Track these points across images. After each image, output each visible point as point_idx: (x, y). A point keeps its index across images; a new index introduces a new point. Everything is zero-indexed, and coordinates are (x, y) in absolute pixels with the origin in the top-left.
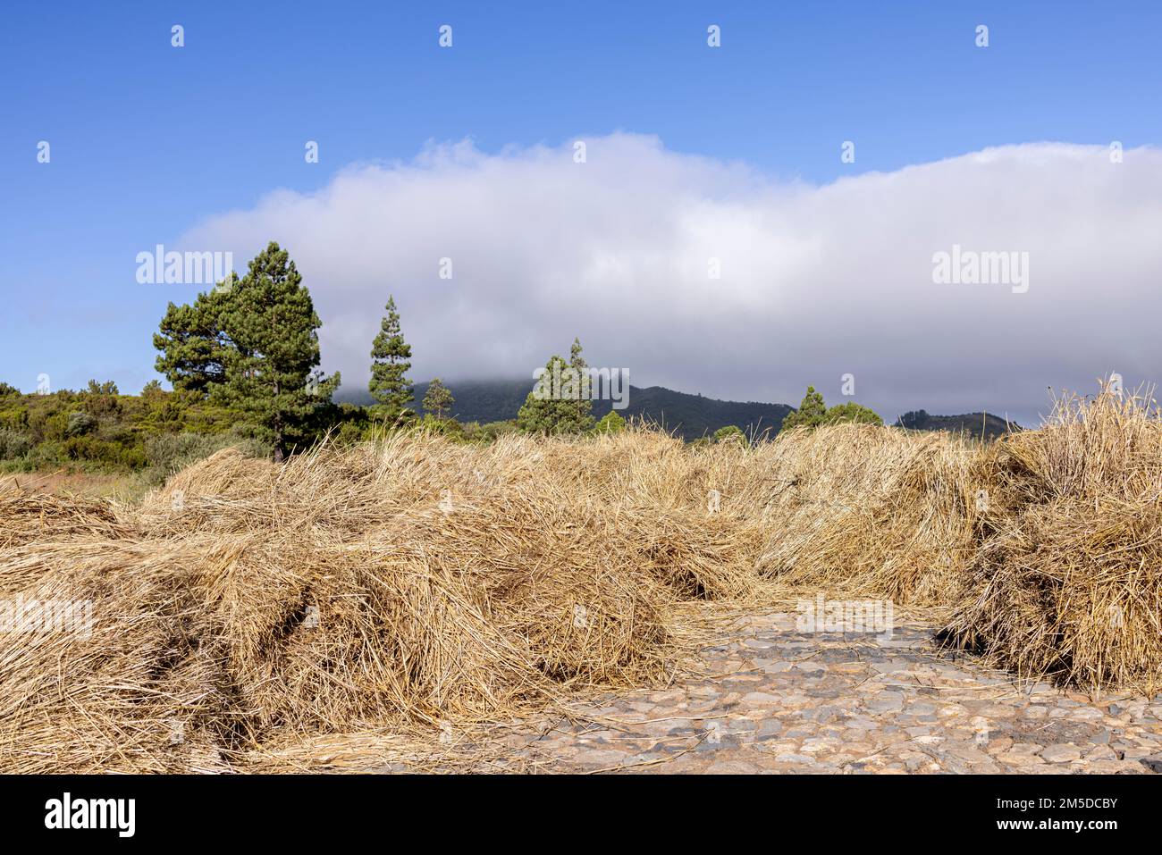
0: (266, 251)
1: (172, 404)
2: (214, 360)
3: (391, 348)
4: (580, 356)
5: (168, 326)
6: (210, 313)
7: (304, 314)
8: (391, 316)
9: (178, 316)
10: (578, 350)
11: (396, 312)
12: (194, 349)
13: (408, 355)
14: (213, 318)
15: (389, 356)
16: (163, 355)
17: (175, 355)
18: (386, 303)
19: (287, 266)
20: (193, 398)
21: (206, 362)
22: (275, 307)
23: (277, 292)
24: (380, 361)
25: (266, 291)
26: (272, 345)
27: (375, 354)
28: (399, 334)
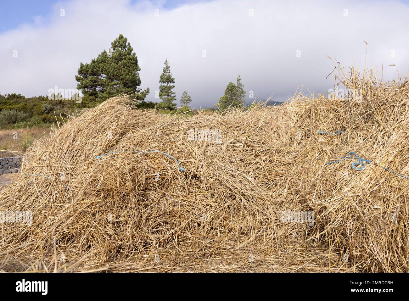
0: (118, 38)
1: (84, 101)
2: (99, 85)
3: (167, 79)
4: (241, 81)
5: (80, 72)
6: (97, 67)
7: (134, 64)
8: (167, 66)
9: (84, 68)
10: (240, 80)
11: (168, 65)
12: (91, 81)
13: (174, 82)
14: (98, 69)
15: (166, 83)
16: (79, 83)
17: (84, 83)
18: (165, 62)
19: (127, 44)
20: (92, 99)
21: (96, 86)
22: (122, 61)
23: (124, 55)
24: (163, 84)
25: (119, 54)
26: (122, 76)
27: (160, 82)
28: (170, 74)
